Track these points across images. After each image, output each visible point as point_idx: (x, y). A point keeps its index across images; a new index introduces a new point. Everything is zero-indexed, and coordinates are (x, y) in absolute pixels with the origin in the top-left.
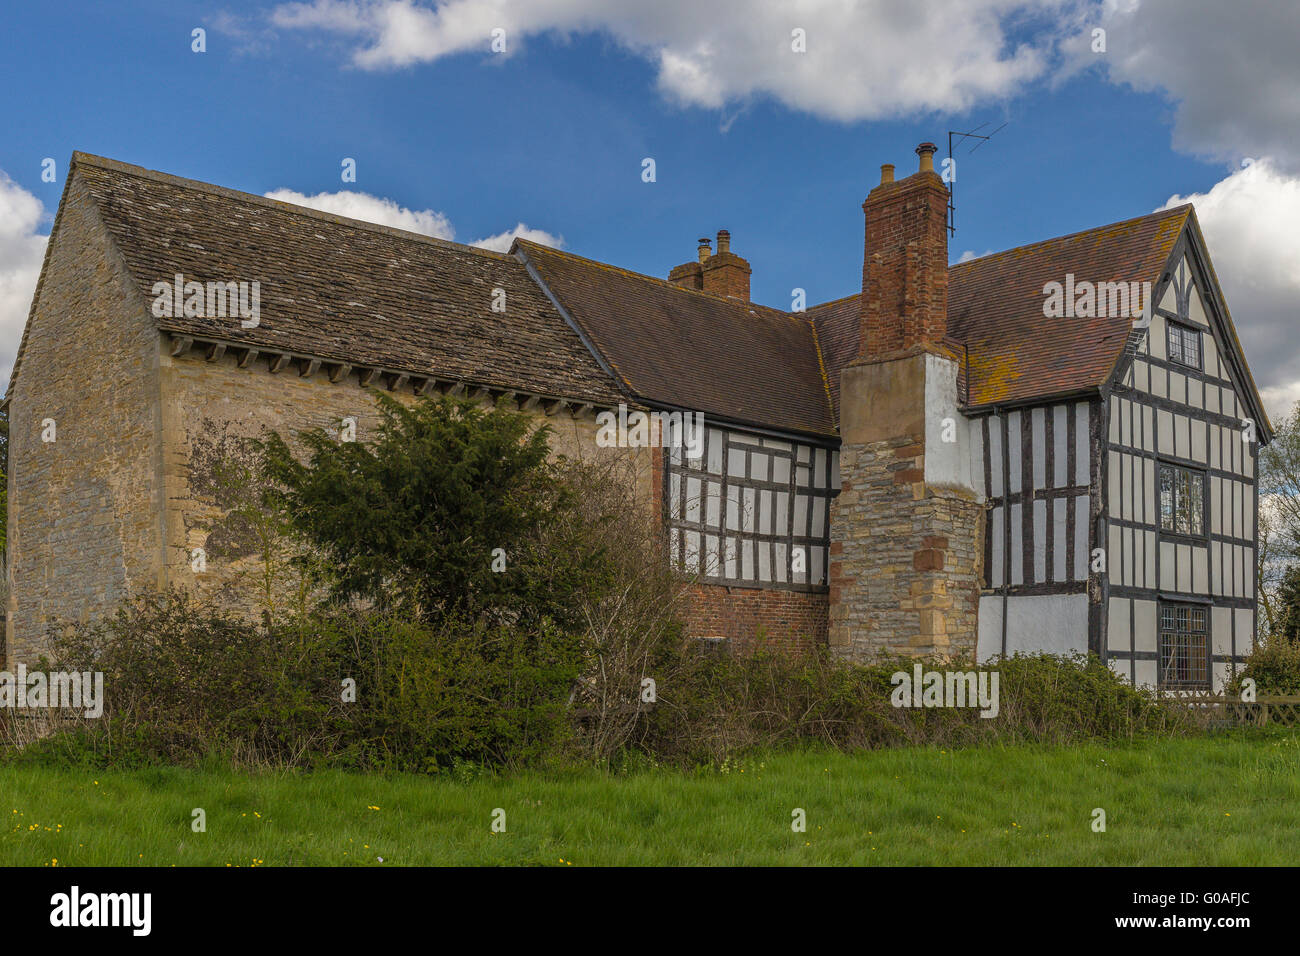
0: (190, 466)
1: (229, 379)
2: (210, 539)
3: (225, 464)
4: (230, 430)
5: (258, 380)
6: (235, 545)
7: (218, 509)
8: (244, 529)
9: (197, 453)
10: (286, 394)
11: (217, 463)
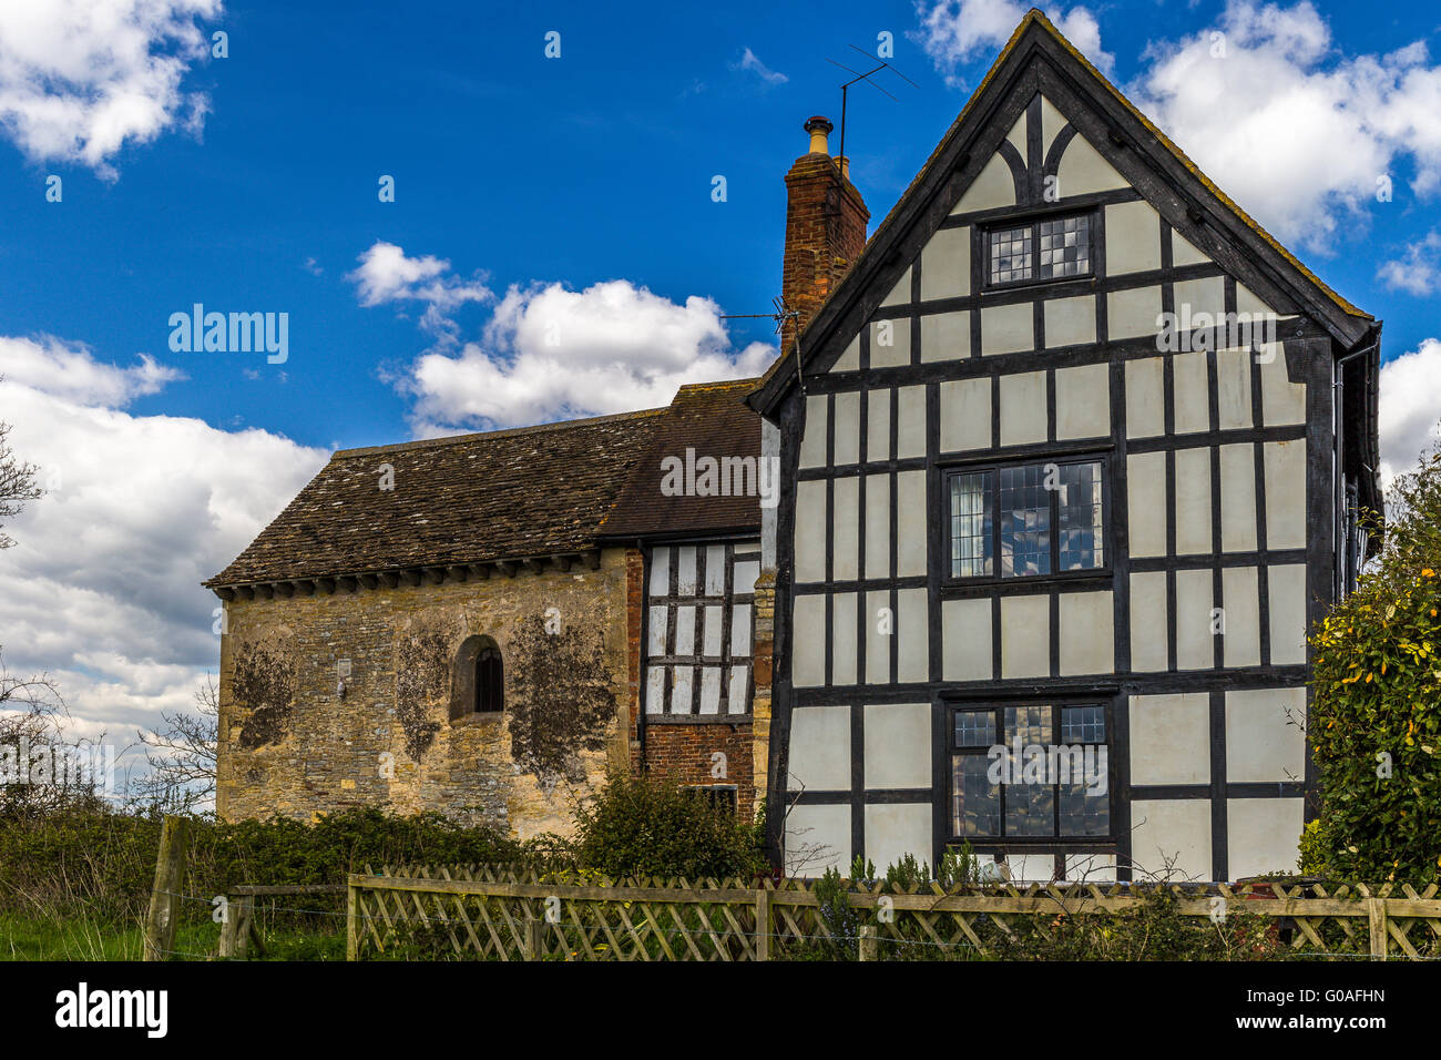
0: (235, 680)
1: (261, 609)
2: (242, 732)
3: (256, 674)
4: (259, 648)
5: (281, 606)
6: (258, 735)
7: (249, 709)
8: (264, 722)
9: (239, 669)
10: (298, 611)
11: (250, 675)
